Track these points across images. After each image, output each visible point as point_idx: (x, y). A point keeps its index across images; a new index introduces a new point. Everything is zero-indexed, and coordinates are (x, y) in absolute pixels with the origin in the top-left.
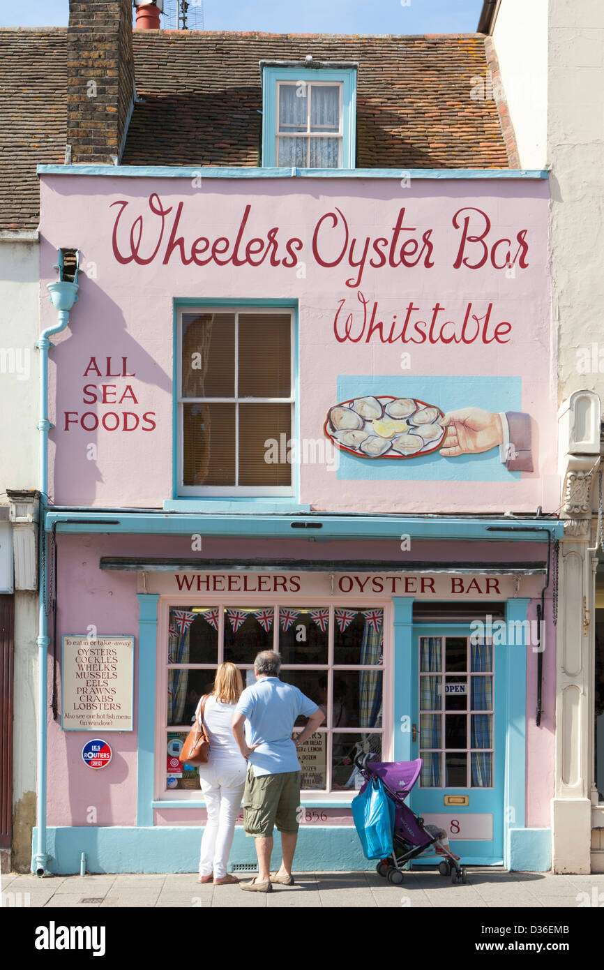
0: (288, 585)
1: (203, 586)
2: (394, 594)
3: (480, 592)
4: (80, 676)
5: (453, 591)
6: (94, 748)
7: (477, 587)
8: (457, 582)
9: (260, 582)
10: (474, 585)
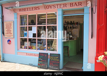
0: (37, 9)
1: (23, 10)
2: (58, 8)
3: (77, 6)
4: (6, 28)
5: (71, 6)
6: (9, 41)
7: (76, 5)
8: (72, 4)
9: (32, 9)
10: (75, 4)
